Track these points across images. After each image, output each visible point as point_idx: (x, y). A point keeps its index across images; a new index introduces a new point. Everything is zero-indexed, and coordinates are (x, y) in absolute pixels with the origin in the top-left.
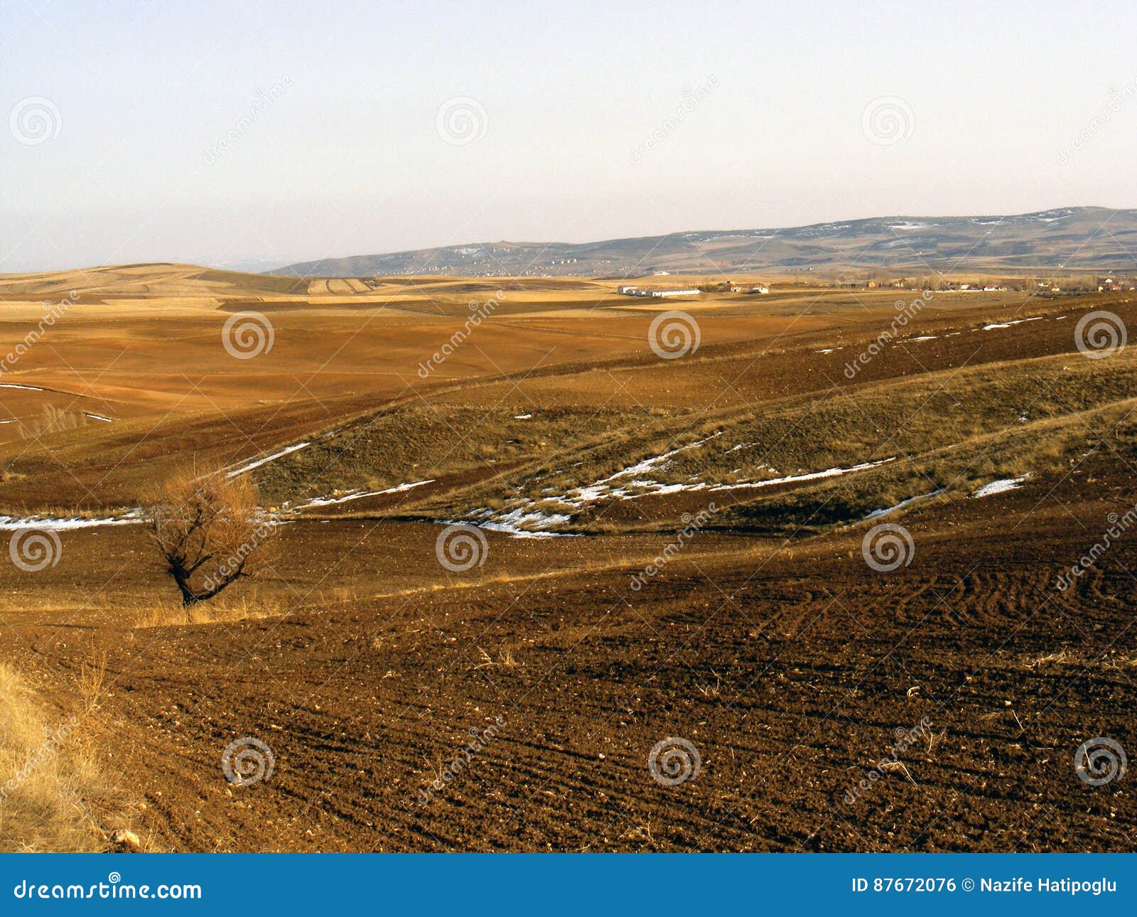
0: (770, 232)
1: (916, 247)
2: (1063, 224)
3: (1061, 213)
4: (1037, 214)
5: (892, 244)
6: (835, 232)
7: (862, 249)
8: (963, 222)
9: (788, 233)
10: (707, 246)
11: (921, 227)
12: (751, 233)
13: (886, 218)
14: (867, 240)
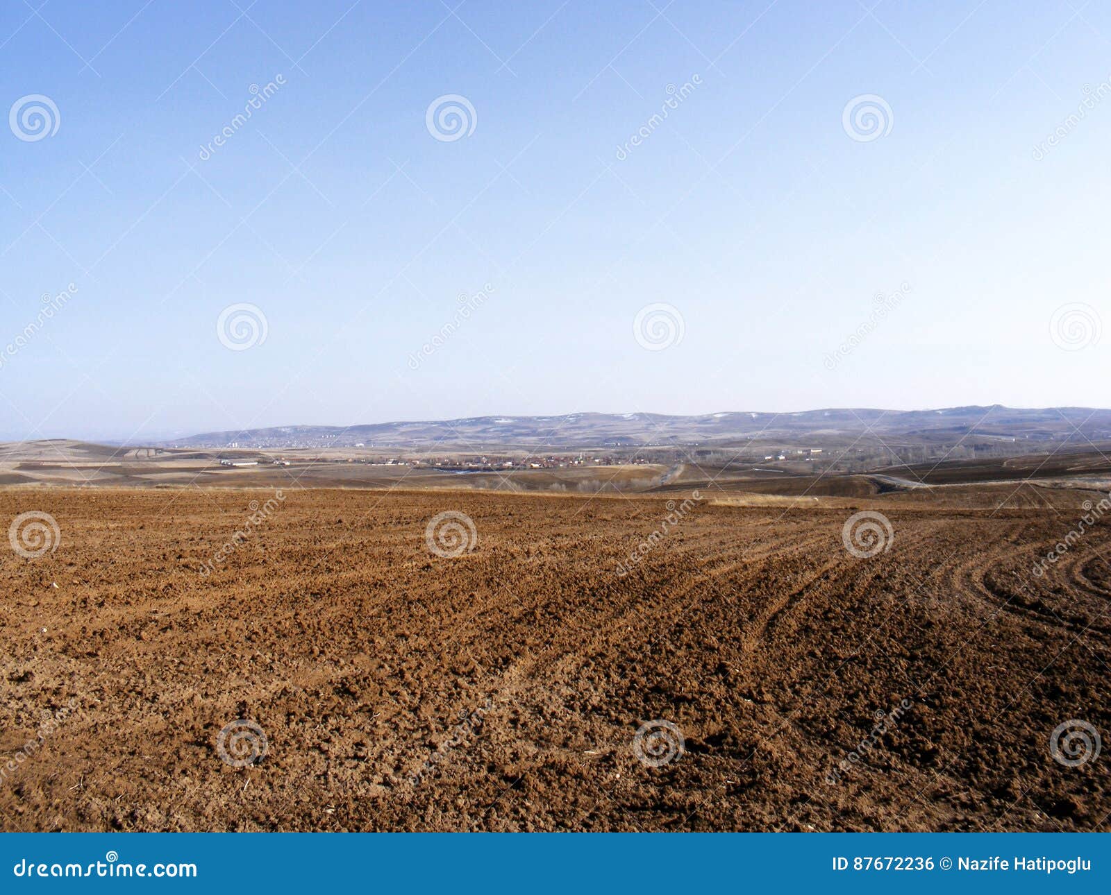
0: (435, 423)
1: (502, 431)
2: (577, 422)
3: (577, 416)
4: (566, 416)
5: (492, 430)
6: (466, 424)
7: (478, 432)
8: (530, 419)
9: (443, 424)
10: (402, 429)
11: (509, 421)
12: (426, 423)
13: (494, 417)
14: (479, 428)
